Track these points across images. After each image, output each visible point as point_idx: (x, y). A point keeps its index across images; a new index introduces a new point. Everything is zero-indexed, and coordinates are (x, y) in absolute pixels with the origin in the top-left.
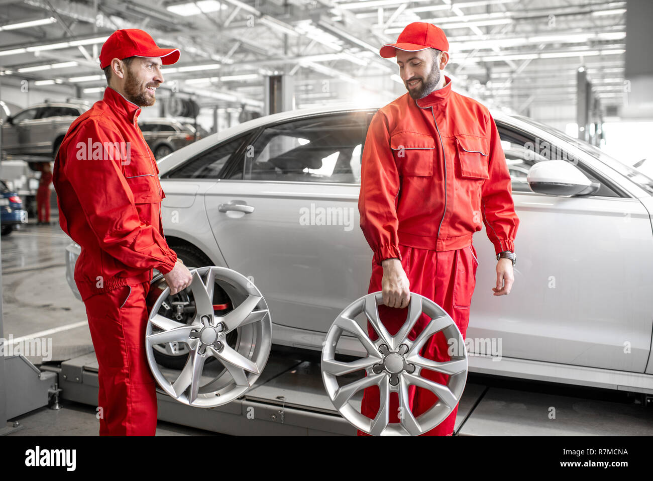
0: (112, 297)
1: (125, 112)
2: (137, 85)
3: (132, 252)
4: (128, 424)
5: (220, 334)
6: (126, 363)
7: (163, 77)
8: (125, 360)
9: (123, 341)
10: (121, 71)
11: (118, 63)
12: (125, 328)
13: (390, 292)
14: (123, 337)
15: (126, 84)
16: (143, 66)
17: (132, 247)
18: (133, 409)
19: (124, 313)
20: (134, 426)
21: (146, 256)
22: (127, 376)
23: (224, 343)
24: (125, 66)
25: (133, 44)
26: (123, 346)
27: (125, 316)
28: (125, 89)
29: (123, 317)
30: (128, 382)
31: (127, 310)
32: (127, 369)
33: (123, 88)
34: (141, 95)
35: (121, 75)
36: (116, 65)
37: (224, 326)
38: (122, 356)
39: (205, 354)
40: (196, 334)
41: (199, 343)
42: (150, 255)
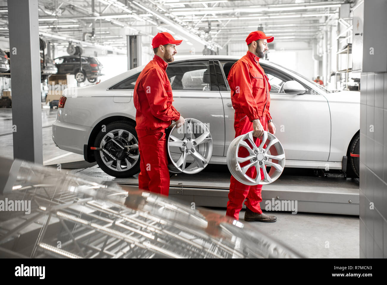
0: (156, 136)
1: (163, 65)
2: (169, 55)
3: (166, 116)
4: (161, 186)
5: (193, 146)
6: (159, 162)
7: (177, 51)
8: (159, 161)
9: (159, 153)
10: (163, 49)
11: (162, 47)
12: (160, 148)
13: (258, 130)
14: (159, 152)
15: (164, 55)
16: (171, 48)
17: (167, 114)
18: (162, 180)
19: (160, 142)
20: (163, 187)
21: (171, 116)
22: (160, 167)
23: (194, 149)
24: (165, 48)
25: (167, 39)
26: (159, 155)
27: (160, 144)
28: (164, 56)
29: (159, 144)
30: (160, 170)
31: (161, 142)
32: (160, 164)
33: (163, 56)
34: (170, 59)
35: (163, 51)
36: (161, 48)
37: (195, 143)
38: (158, 159)
39: (188, 153)
40: (184, 144)
41: (186, 148)
42: (172, 116)
